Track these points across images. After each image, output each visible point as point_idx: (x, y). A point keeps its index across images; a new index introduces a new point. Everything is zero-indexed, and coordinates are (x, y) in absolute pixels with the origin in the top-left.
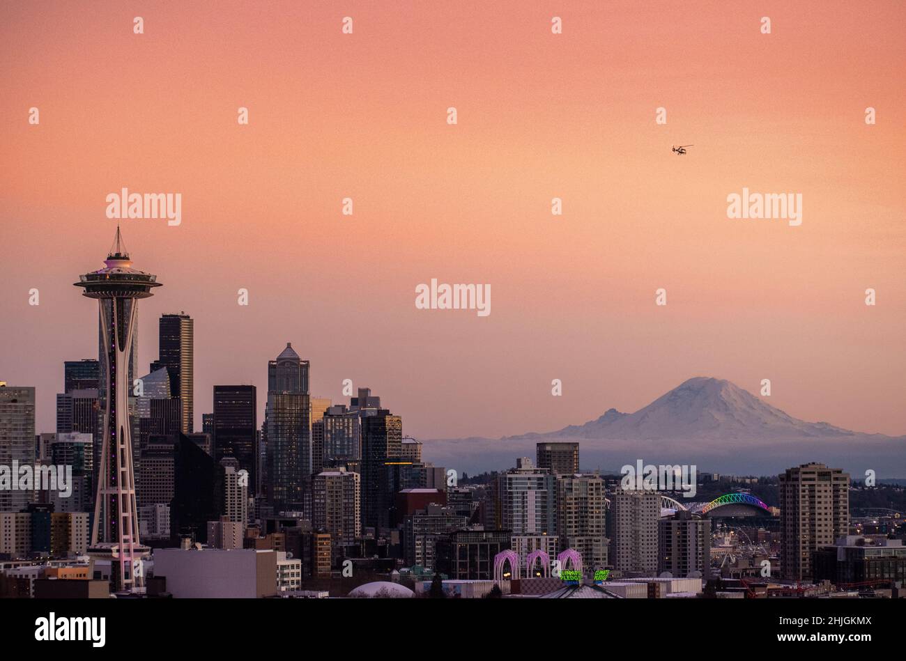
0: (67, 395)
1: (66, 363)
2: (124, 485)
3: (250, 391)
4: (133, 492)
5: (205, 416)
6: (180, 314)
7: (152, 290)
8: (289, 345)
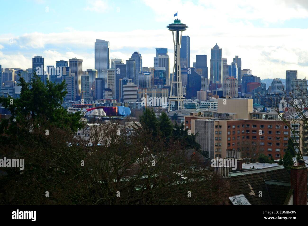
0: (157, 57)
1: (156, 49)
2: (179, 81)
3: (205, 56)
4: (181, 83)
5: (194, 63)
6: (186, 36)
7: (187, 29)
8: (216, 44)
